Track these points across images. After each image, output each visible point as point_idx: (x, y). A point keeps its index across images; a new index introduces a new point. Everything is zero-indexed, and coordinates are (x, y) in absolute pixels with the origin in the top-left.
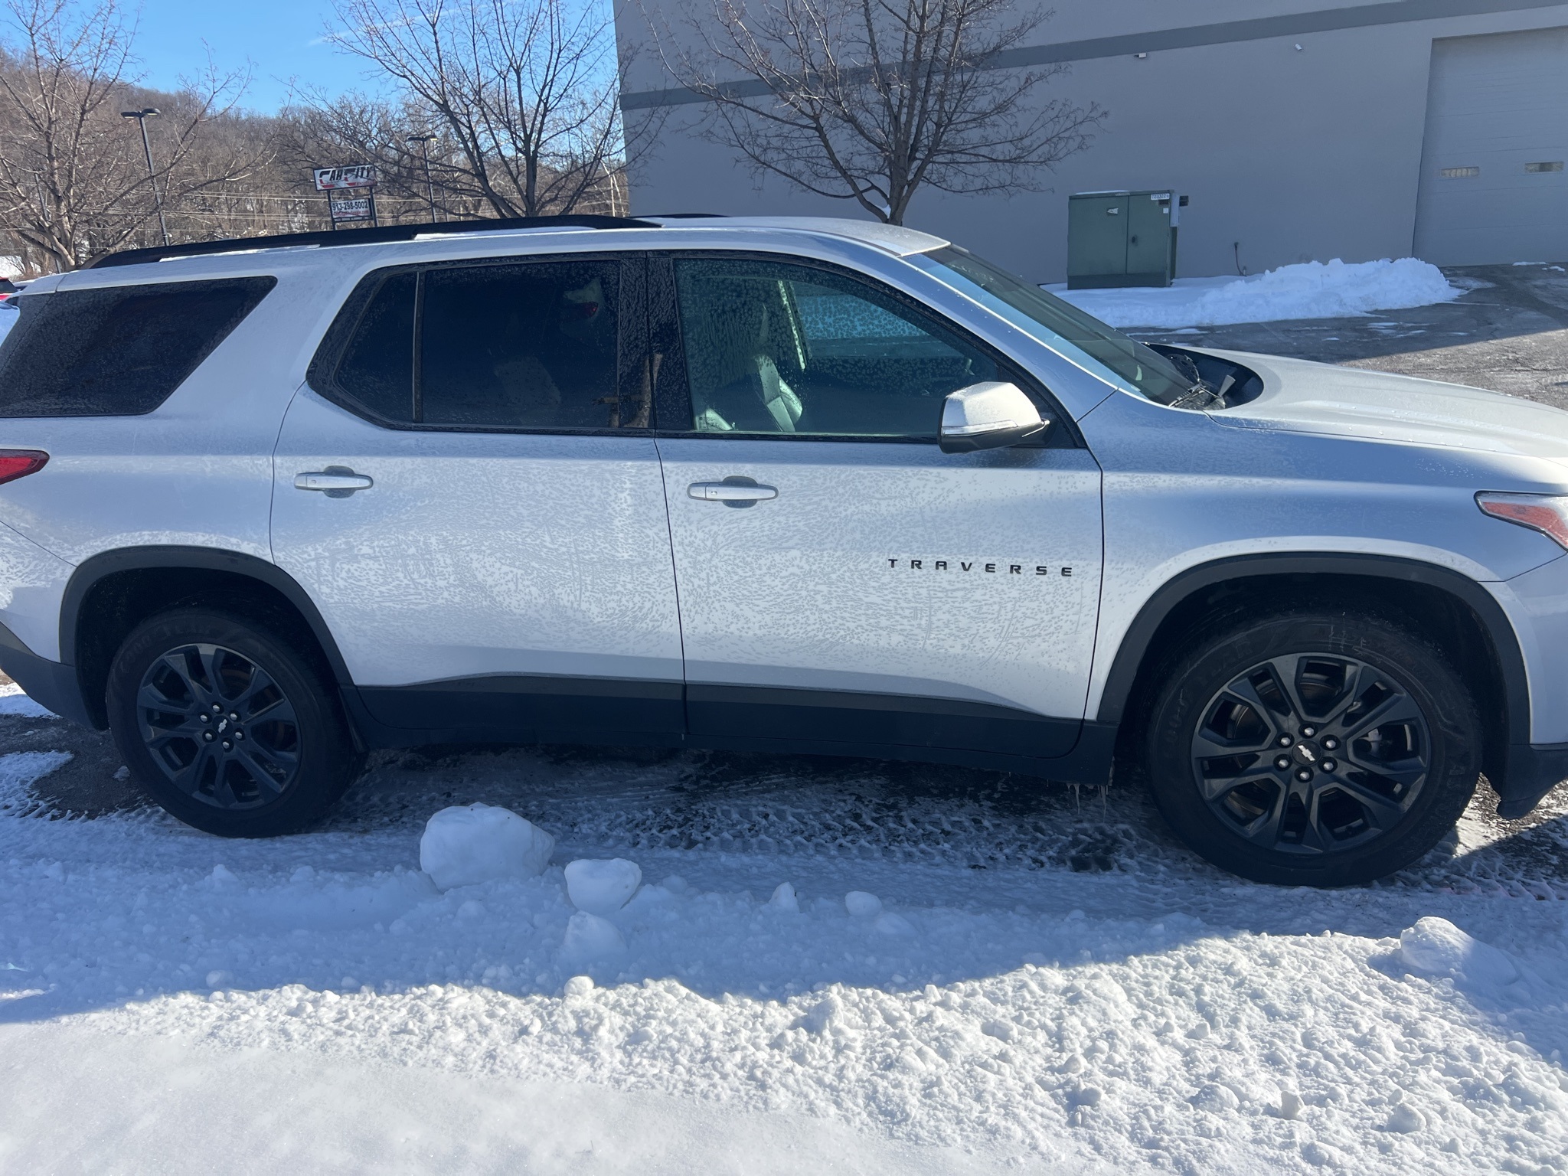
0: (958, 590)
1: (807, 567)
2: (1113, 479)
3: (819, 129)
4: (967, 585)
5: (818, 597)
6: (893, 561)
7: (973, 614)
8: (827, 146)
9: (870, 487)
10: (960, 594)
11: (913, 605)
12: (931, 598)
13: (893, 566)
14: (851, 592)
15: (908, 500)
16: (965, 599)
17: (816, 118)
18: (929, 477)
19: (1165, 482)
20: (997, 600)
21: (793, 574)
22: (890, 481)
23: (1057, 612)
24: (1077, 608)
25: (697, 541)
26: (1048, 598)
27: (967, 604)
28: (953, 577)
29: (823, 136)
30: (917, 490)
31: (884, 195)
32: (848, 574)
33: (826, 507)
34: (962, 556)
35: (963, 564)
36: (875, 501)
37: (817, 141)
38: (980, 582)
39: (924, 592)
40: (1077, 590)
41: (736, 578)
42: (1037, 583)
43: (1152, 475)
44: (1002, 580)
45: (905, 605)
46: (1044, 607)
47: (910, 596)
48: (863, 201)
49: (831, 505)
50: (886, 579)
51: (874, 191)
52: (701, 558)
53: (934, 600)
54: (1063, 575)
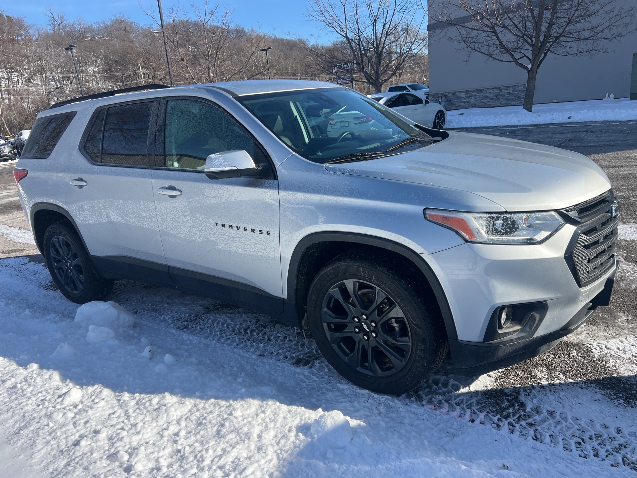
0: (237, 237)
1: (192, 224)
2: (283, 193)
3: (495, 32)
4: (239, 236)
5: (197, 236)
6: (216, 224)
7: (243, 248)
8: (498, 39)
9: (208, 192)
10: (237, 239)
11: (224, 242)
12: (229, 240)
13: (216, 225)
14: (206, 235)
15: (219, 198)
16: (240, 242)
17: (493, 27)
18: (225, 189)
19: (300, 196)
20: (249, 243)
21: (189, 226)
22: (213, 190)
23: (267, 250)
24: (273, 249)
25: (162, 211)
26: (264, 244)
27: (240, 244)
28: (234, 232)
29: (497, 35)
30: (222, 195)
31: (529, 59)
32: (204, 227)
33: (196, 199)
34: (236, 223)
35: (237, 227)
36: (210, 198)
37: (494, 38)
38: (243, 235)
39: (226, 237)
40: (272, 241)
41: (174, 226)
42: (260, 237)
43: (295, 193)
44: (249, 235)
45: (222, 242)
46: (263, 248)
47: (223, 238)
48: (517, 63)
49: (197, 199)
50: (215, 231)
51: (525, 58)
52: (164, 217)
53: (230, 241)
54: (268, 234)
